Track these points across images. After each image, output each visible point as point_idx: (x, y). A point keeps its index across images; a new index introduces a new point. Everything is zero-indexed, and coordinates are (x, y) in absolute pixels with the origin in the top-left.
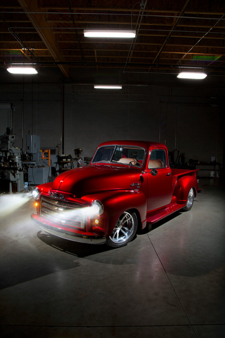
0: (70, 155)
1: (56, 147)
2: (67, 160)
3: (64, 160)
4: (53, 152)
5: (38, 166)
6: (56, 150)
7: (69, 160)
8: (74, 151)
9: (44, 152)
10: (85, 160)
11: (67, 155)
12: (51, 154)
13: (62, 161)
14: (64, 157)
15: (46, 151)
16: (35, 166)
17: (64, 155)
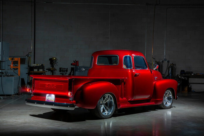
0: (42, 65)
1: (26, 56)
2: (38, 70)
3: (36, 70)
4: (23, 61)
5: (7, 76)
6: (25, 59)
7: (41, 70)
8: (49, 60)
9: (13, 60)
10: (60, 72)
11: (39, 65)
12: (20, 63)
13: (33, 72)
14: (36, 67)
15: (16, 59)
16: (4, 75)
17: (35, 65)
